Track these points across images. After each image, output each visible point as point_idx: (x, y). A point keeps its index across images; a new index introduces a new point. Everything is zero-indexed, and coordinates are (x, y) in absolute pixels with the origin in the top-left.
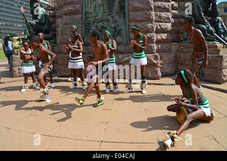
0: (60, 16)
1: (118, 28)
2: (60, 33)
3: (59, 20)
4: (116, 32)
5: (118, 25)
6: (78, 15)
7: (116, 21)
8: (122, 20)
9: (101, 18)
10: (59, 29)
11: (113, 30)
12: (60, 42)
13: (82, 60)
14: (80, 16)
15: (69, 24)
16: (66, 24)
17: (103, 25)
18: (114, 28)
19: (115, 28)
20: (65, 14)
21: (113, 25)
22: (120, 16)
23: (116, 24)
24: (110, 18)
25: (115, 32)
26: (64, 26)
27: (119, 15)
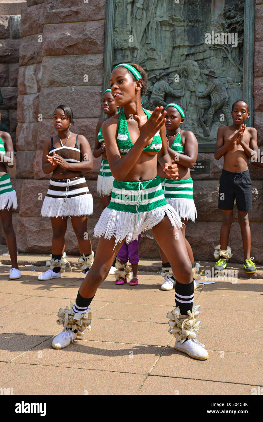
0: (34, 60)
1: (216, 98)
2: (29, 115)
3: (29, 71)
4: (211, 111)
5: (216, 89)
6: (91, 57)
7: (211, 76)
8: (232, 72)
9: (162, 65)
10: (28, 100)
11: (202, 103)
12: (28, 143)
13: (86, 189)
14: (97, 59)
15: (60, 84)
16: (52, 83)
17: (170, 89)
18: (203, 97)
19: (208, 97)
20: (52, 52)
21: (202, 89)
22: (225, 58)
23: (211, 86)
24: (192, 64)
25: (206, 109)
26: (46, 91)
27: (221, 55)
